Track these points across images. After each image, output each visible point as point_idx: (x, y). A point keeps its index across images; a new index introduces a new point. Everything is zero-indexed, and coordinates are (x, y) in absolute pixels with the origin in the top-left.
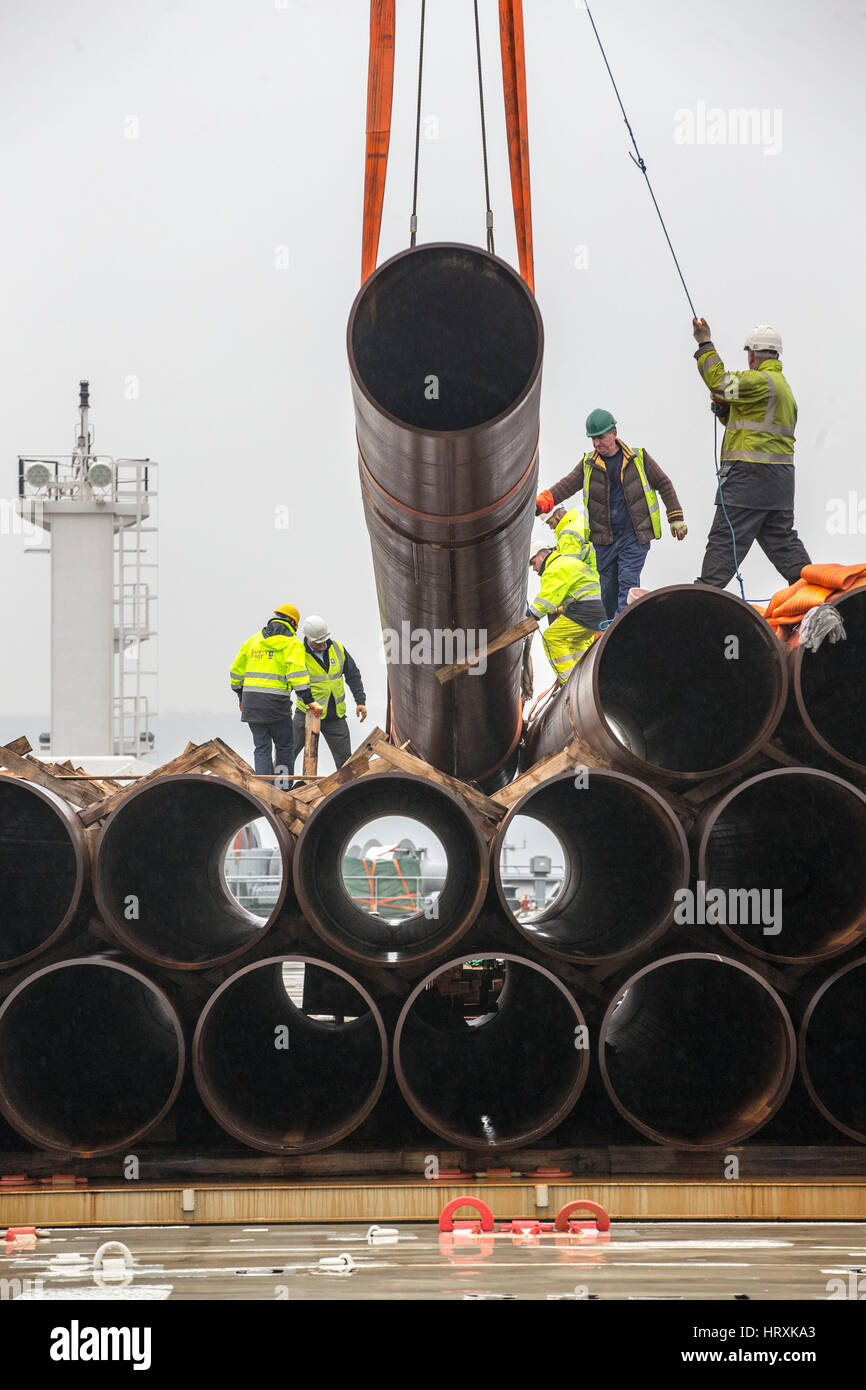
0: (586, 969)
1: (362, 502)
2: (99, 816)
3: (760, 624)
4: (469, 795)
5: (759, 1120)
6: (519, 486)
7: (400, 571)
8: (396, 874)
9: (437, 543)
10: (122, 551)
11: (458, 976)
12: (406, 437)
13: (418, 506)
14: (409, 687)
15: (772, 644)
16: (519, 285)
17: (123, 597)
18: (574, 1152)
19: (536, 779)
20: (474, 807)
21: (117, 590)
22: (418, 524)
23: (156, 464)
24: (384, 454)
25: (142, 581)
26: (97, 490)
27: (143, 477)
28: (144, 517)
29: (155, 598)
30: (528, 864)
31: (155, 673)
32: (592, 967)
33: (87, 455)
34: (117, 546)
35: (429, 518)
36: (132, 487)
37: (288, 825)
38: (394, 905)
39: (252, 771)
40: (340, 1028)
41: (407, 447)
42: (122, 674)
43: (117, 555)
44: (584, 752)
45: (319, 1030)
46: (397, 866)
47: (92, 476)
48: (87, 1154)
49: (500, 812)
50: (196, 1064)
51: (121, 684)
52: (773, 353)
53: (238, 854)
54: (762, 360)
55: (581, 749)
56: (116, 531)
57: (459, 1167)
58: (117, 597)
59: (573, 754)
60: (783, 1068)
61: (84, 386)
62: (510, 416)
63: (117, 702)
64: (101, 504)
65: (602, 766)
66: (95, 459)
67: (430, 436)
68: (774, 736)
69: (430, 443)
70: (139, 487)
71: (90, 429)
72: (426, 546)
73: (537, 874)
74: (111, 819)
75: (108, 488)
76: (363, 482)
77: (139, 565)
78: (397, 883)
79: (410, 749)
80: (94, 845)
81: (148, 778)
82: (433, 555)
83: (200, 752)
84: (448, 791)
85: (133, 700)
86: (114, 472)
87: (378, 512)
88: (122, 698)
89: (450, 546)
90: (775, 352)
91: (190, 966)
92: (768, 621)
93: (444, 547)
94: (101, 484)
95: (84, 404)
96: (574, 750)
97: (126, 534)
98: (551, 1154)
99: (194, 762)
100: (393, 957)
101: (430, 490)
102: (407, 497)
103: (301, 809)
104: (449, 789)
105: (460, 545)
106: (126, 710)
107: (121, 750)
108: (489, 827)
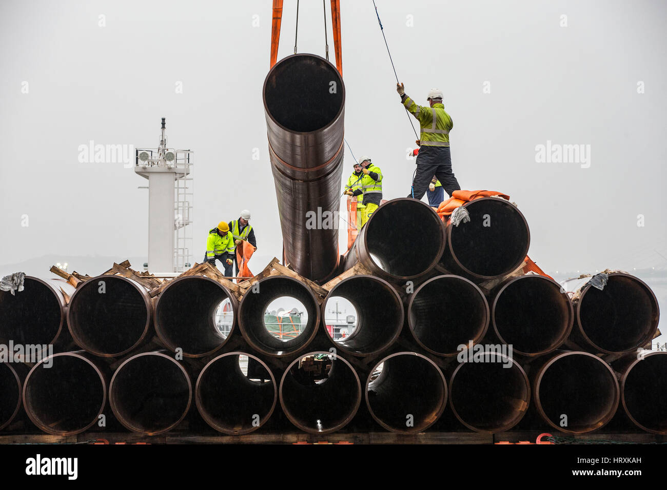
0: (361, 359)
1: (270, 163)
2: (157, 293)
3: (435, 215)
4: (312, 286)
5: (432, 422)
6: (336, 156)
7: (286, 192)
8: (290, 322)
9: (301, 180)
10: (178, 188)
11: (312, 363)
12: (288, 135)
13: (293, 164)
14: (291, 242)
15: (439, 223)
16: (336, 73)
17: (179, 207)
18: (355, 434)
19: (340, 279)
20: (314, 290)
21: (176, 204)
22: (294, 172)
23: (193, 152)
24: (278, 142)
25: (186, 201)
26: (168, 162)
27: (187, 157)
28: (187, 174)
29: (192, 207)
30: (345, 319)
31: (191, 238)
32: (364, 358)
33: (164, 148)
34: (176, 186)
35: (298, 170)
36: (183, 162)
37: (237, 298)
38: (290, 335)
39: (223, 275)
40: (263, 384)
41: (288, 138)
42: (178, 239)
43: (176, 190)
44: (361, 268)
45: (255, 385)
46: (291, 319)
47: (166, 157)
48: (151, 434)
49: (326, 293)
50: (197, 397)
51: (178, 243)
52: (439, 99)
53: (225, 314)
54: (435, 102)
55: (360, 267)
56: (176, 180)
57: (307, 441)
58: (176, 207)
59: (356, 269)
60: (442, 401)
61: (163, 120)
62: (331, 126)
63: (176, 250)
64: (170, 168)
65: (368, 274)
66: (167, 150)
67: (299, 134)
68: (440, 262)
69: (298, 137)
70: (185, 161)
71: (166, 137)
72: (296, 181)
73: (349, 323)
74: (161, 294)
75: (173, 162)
76: (270, 154)
77: (185, 194)
78: (291, 326)
79: (290, 267)
80: (155, 306)
81: (178, 277)
82: (300, 185)
83: (200, 267)
84: (304, 284)
85: (182, 250)
86: (175, 155)
87: (277, 167)
88: (178, 249)
89: (306, 181)
90: (441, 98)
91: (194, 356)
92: (438, 214)
93: (304, 182)
94: (170, 160)
95: (163, 127)
96: (357, 267)
97: (179, 180)
98: (345, 435)
99: (197, 271)
100: (280, 353)
101: (298, 157)
102: (289, 160)
103: (242, 291)
104: (304, 283)
105: (311, 181)
106: (179, 254)
107: (177, 270)
108: (321, 299)
